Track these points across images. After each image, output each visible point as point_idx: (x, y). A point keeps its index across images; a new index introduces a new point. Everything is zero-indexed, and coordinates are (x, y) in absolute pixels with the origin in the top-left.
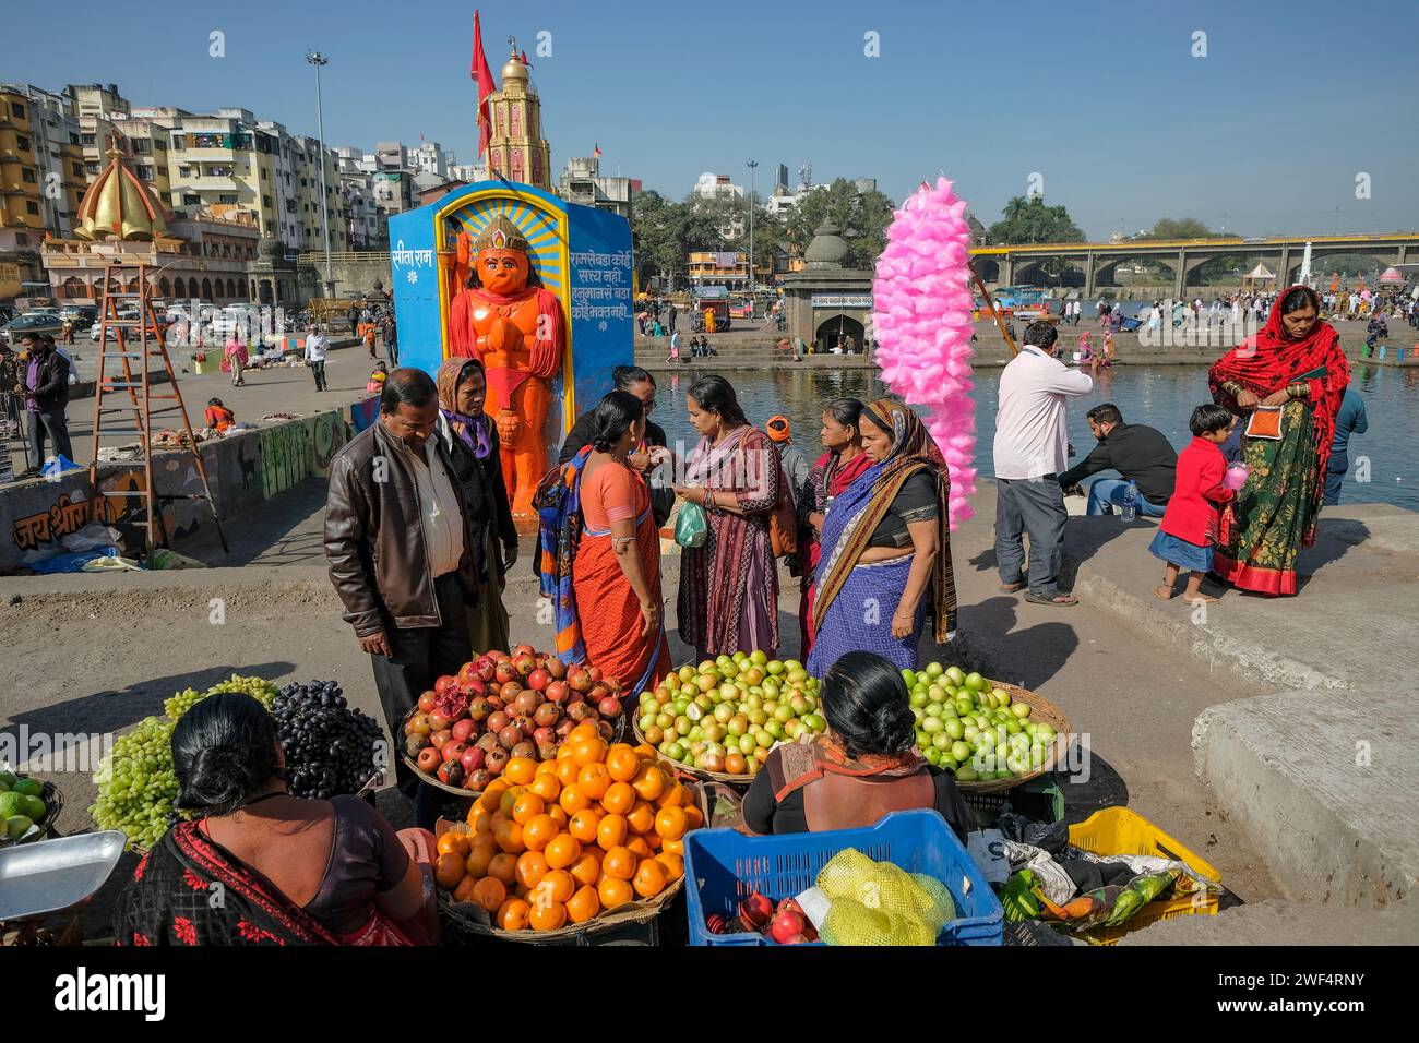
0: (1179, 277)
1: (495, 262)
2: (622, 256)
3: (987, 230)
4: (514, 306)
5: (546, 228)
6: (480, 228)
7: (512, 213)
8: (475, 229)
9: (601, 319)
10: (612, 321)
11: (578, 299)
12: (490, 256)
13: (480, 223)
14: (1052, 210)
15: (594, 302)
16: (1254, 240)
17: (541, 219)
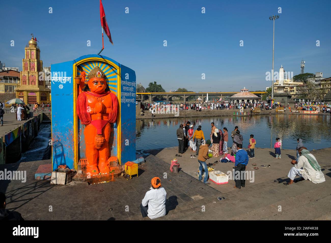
0: (184, 100)
1: (97, 82)
2: (134, 83)
3: (145, 89)
4: (103, 98)
5: (114, 72)
6: (89, 70)
7: (101, 66)
8: (87, 71)
9: (128, 103)
10: (131, 104)
11: (123, 96)
12: (95, 79)
13: (89, 69)
14: (158, 85)
15: (127, 97)
16: (197, 92)
17: (112, 69)
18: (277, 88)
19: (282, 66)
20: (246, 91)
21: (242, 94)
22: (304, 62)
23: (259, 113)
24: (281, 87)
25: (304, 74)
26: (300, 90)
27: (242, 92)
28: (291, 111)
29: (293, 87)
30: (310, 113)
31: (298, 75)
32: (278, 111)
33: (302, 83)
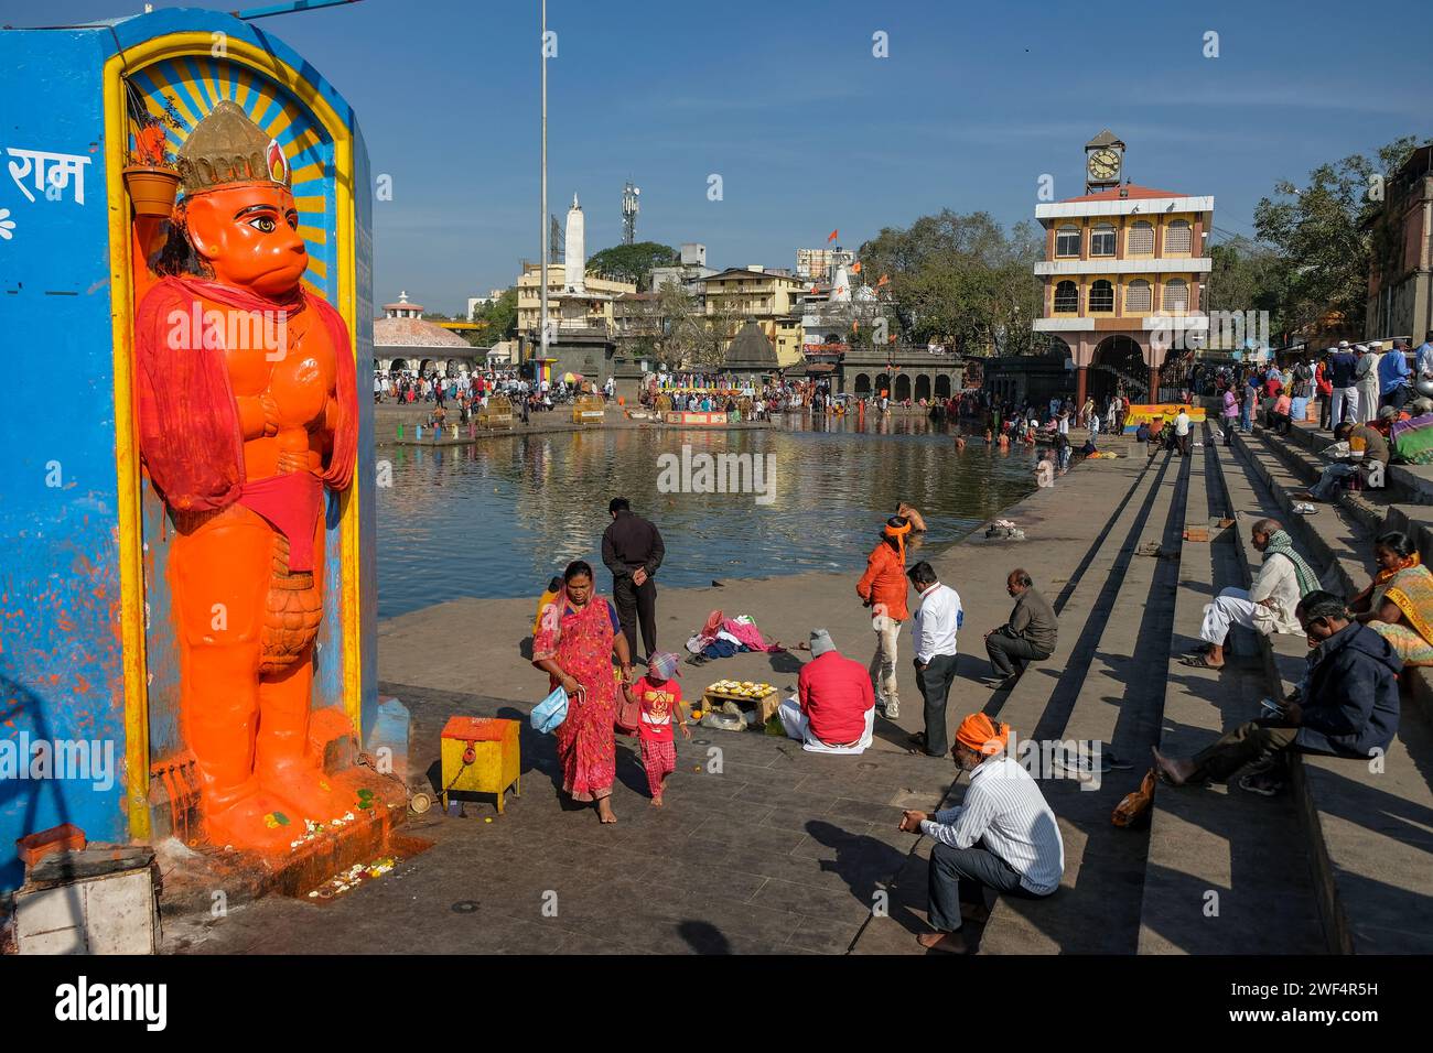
18: (557, 304)
19: (576, 200)
20: (412, 314)
21: (391, 328)
22: (637, 191)
23: (505, 426)
24: (576, 300)
25: (639, 246)
26: (629, 320)
27: (389, 316)
28: (629, 415)
29: (602, 303)
30: (705, 421)
31: (613, 248)
32: (583, 414)
33: (632, 289)
